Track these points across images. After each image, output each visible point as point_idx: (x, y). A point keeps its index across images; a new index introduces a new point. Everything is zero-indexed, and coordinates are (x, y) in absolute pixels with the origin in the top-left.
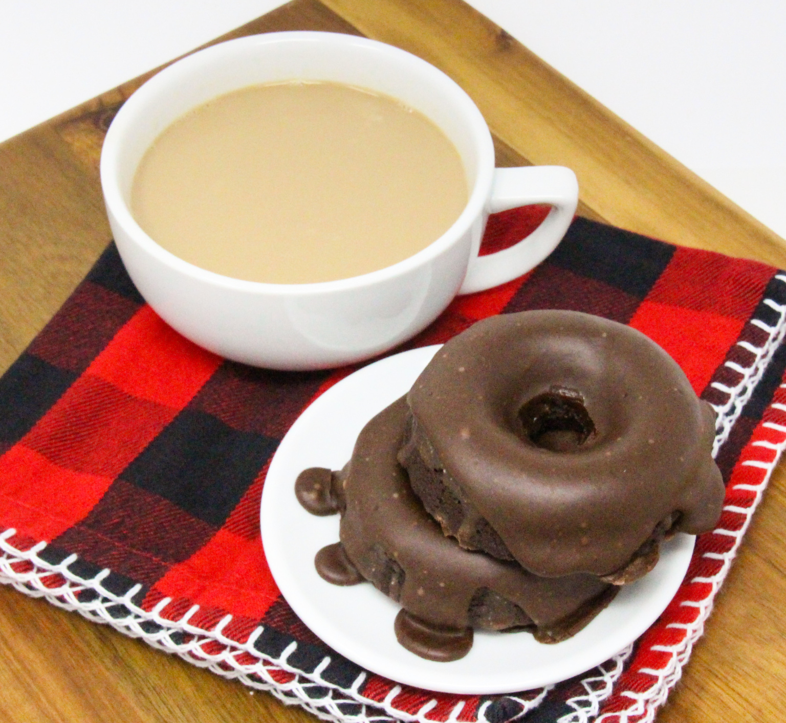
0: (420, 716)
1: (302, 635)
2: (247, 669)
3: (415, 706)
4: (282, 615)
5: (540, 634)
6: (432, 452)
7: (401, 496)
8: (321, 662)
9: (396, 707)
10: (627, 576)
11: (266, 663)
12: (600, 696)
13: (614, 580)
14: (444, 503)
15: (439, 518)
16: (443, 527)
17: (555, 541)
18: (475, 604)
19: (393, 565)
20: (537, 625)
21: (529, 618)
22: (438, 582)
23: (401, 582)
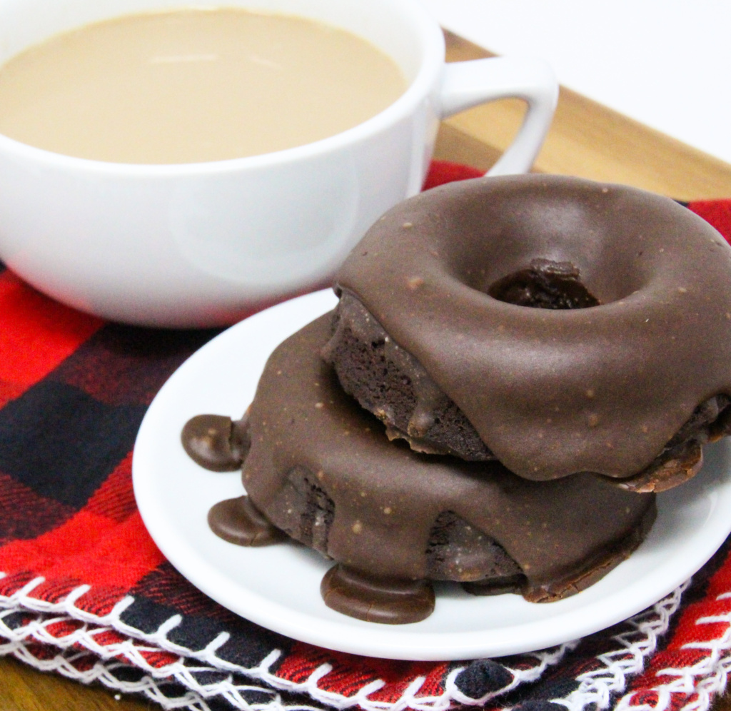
0: (360, 698)
1: (189, 608)
2: (110, 651)
3: (352, 686)
4: (161, 585)
5: (531, 590)
6: (368, 320)
7: (326, 405)
8: (216, 637)
9: (326, 688)
10: (657, 481)
11: (138, 642)
12: (626, 667)
13: (638, 487)
14: (388, 390)
15: (380, 412)
16: (388, 426)
17: (549, 420)
18: (435, 542)
19: (318, 495)
20: (527, 574)
21: (516, 563)
22: (381, 508)
23: (328, 521)
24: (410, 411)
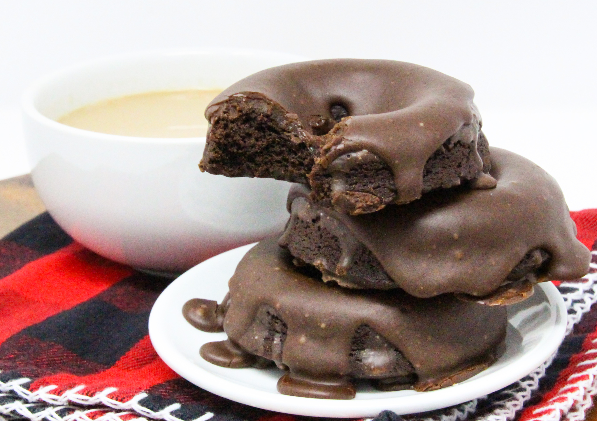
5: (421, 383)
10: (503, 299)
13: (490, 302)
14: (323, 248)
15: (317, 263)
16: (323, 272)
17: (430, 255)
18: (356, 348)
19: (275, 322)
20: (418, 372)
21: (410, 364)
22: (319, 324)
23: (283, 340)
24: (338, 259)
